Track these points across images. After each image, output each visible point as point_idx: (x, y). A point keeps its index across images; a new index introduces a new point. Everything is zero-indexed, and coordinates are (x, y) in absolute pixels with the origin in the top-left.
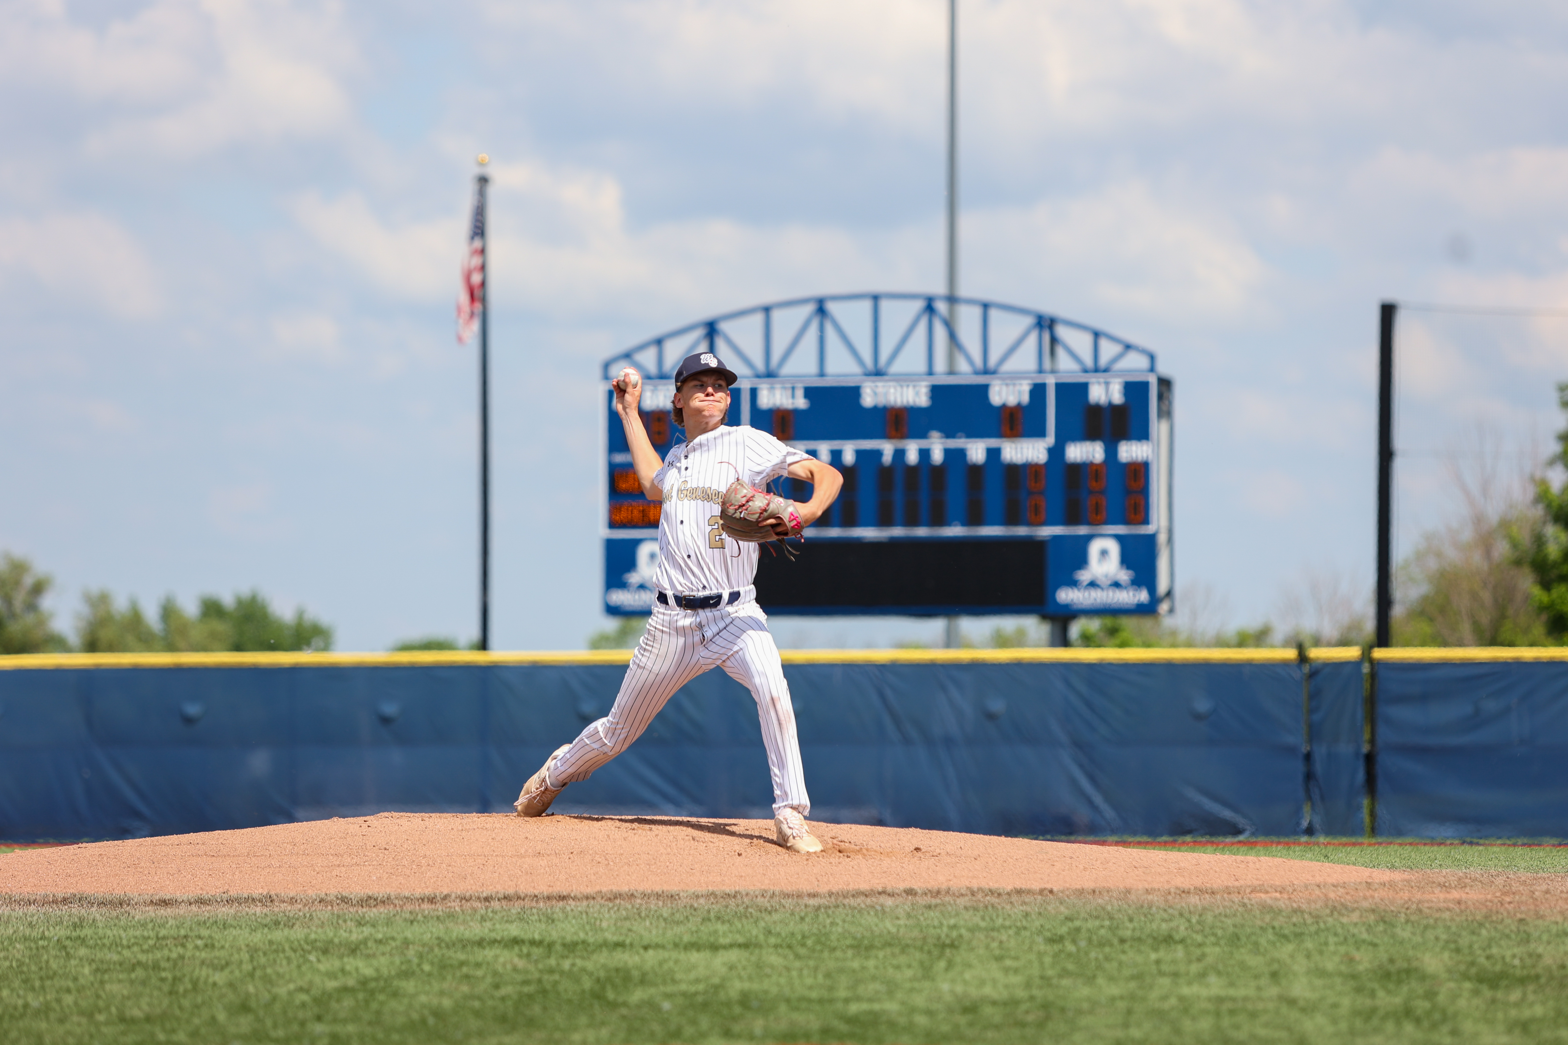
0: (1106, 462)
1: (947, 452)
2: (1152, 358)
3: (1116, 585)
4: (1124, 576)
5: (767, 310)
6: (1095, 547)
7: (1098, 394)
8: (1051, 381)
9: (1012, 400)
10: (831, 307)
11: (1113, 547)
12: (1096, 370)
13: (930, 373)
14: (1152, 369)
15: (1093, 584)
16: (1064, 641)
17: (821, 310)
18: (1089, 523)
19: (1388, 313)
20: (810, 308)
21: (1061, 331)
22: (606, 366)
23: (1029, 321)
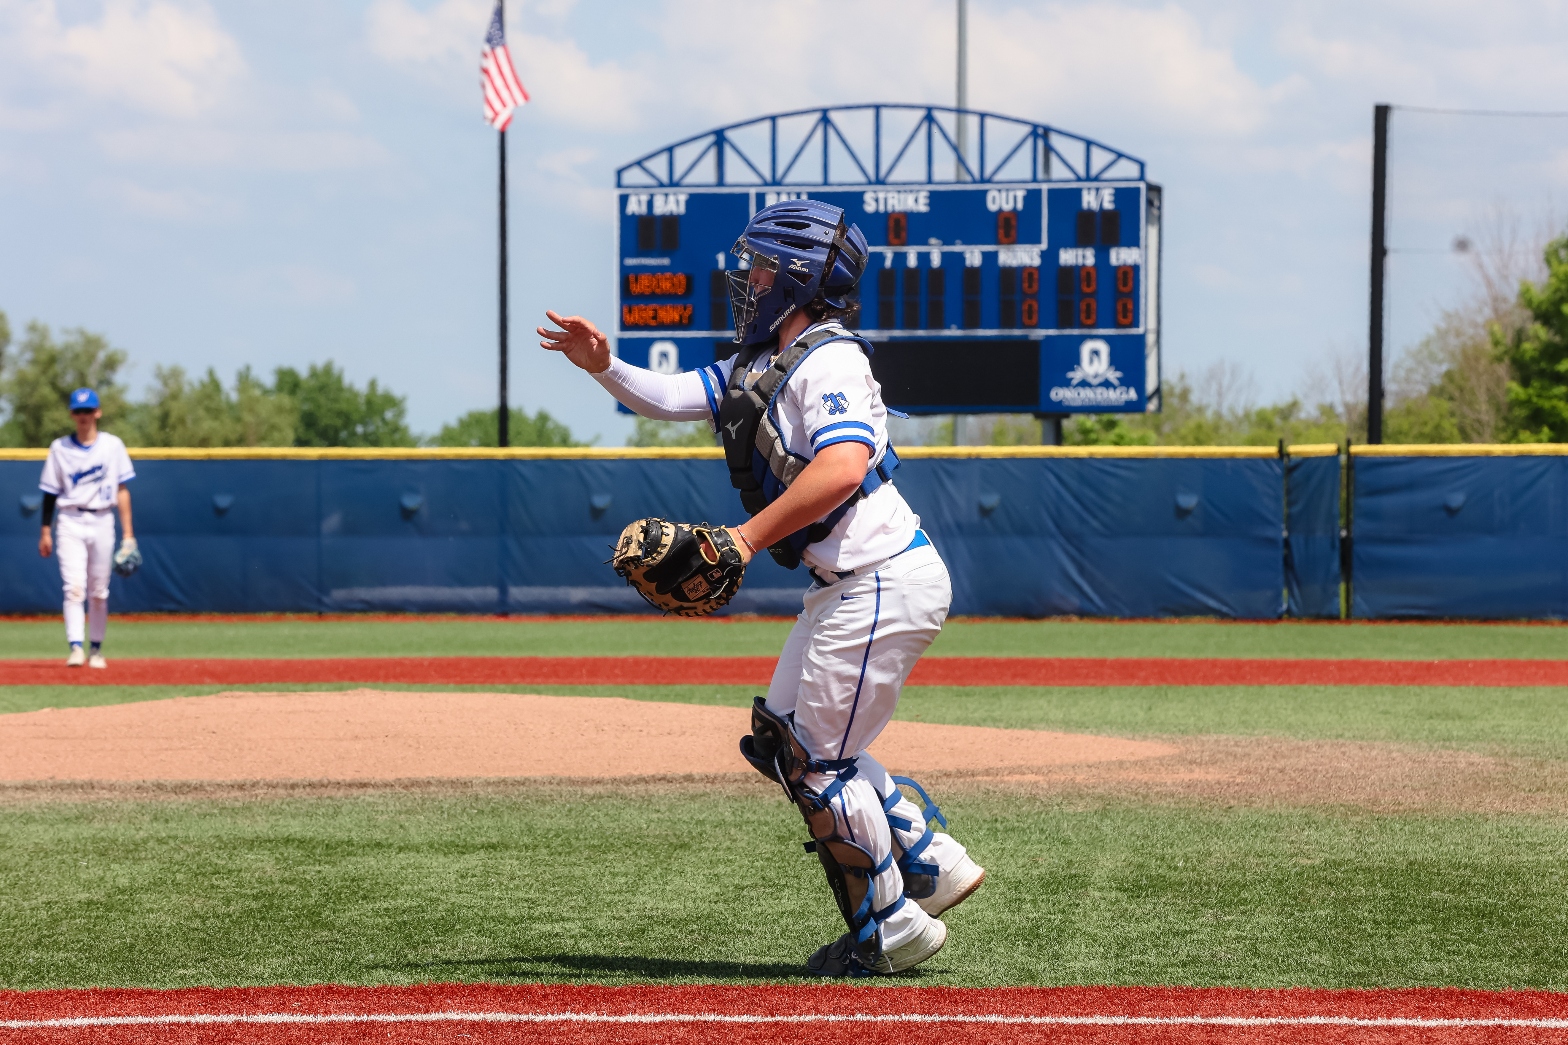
0: (1096, 266)
1: (945, 256)
2: (1142, 165)
3: (1107, 384)
4: (1113, 376)
5: (773, 119)
6: (1086, 348)
7: (1089, 200)
8: (1045, 187)
9: (1008, 207)
10: (834, 116)
11: (1103, 348)
12: (1088, 179)
13: (930, 181)
14: (1142, 178)
15: (1084, 384)
16: (1059, 439)
17: (825, 120)
18: (1082, 326)
19: (1382, 114)
20: (816, 117)
21: (1056, 141)
22: (619, 173)
23: (1026, 130)
